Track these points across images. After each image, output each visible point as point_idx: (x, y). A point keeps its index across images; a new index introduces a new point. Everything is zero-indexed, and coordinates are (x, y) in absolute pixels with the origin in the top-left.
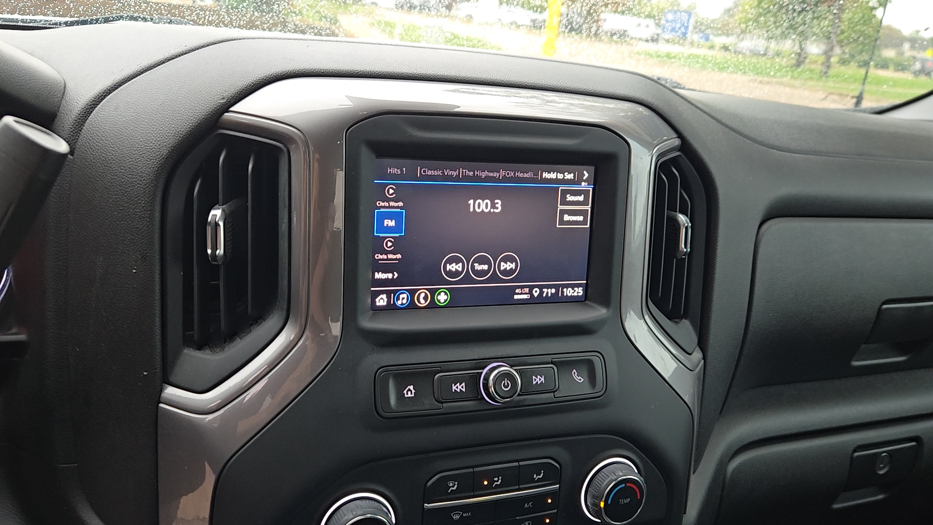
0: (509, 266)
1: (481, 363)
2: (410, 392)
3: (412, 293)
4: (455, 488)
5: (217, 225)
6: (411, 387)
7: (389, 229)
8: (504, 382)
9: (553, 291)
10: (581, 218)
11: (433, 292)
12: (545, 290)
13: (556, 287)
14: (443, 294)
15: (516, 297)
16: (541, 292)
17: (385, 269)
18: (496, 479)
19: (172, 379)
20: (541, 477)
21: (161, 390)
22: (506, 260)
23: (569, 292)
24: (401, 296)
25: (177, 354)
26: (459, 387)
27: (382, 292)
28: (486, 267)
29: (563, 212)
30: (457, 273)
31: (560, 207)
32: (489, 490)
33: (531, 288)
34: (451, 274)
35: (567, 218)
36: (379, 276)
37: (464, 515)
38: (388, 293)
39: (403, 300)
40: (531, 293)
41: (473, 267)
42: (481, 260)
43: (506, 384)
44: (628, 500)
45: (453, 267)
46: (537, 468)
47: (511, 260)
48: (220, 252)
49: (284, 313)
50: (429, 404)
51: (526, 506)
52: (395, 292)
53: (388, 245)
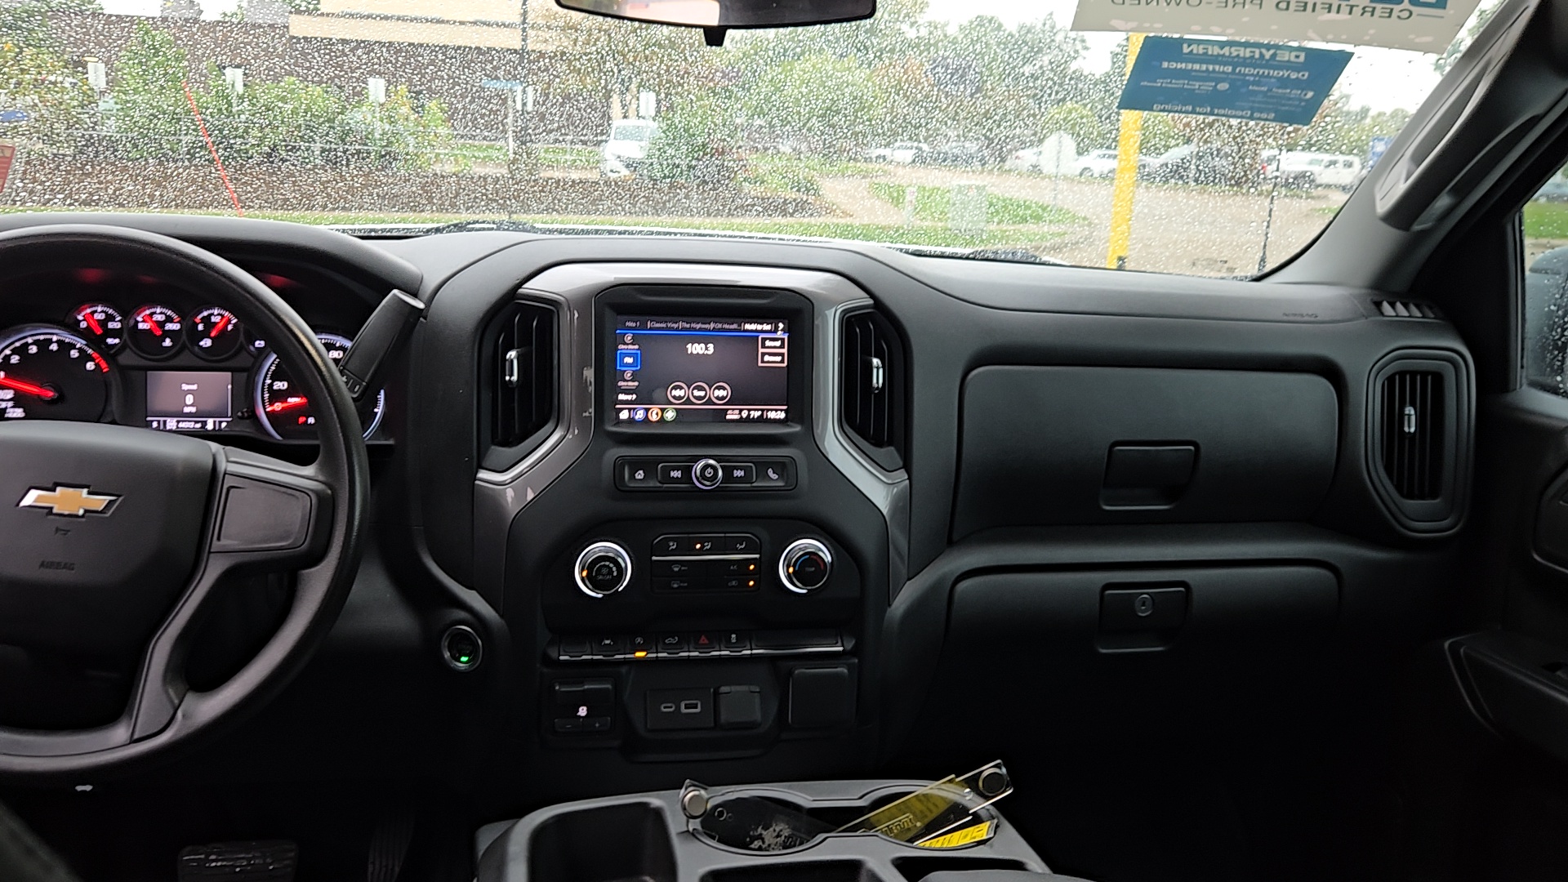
0: (722, 393)
1: (697, 459)
2: (640, 475)
3: (647, 410)
4: (674, 547)
5: (512, 361)
6: (641, 472)
7: (628, 365)
8: (708, 470)
9: (760, 413)
10: (779, 359)
11: (663, 410)
12: (752, 413)
13: (763, 410)
14: (670, 411)
15: (728, 417)
16: (749, 415)
17: (627, 392)
18: (706, 544)
19: (484, 465)
20: (743, 546)
21: (477, 472)
22: (719, 388)
23: (772, 415)
24: (638, 413)
25: (487, 449)
26: (676, 474)
27: (625, 409)
28: (702, 393)
29: (763, 354)
30: (680, 398)
31: (761, 350)
32: (701, 552)
33: (741, 410)
34: (674, 397)
35: (767, 358)
36: (622, 397)
37: (683, 568)
38: (630, 410)
39: (640, 415)
40: (740, 413)
41: (692, 393)
42: (700, 388)
43: (710, 472)
44: (813, 569)
45: (677, 393)
46: (741, 540)
47: (724, 389)
48: (515, 378)
49: (556, 420)
50: (653, 483)
51: (732, 568)
52: (634, 409)
53: (628, 375)
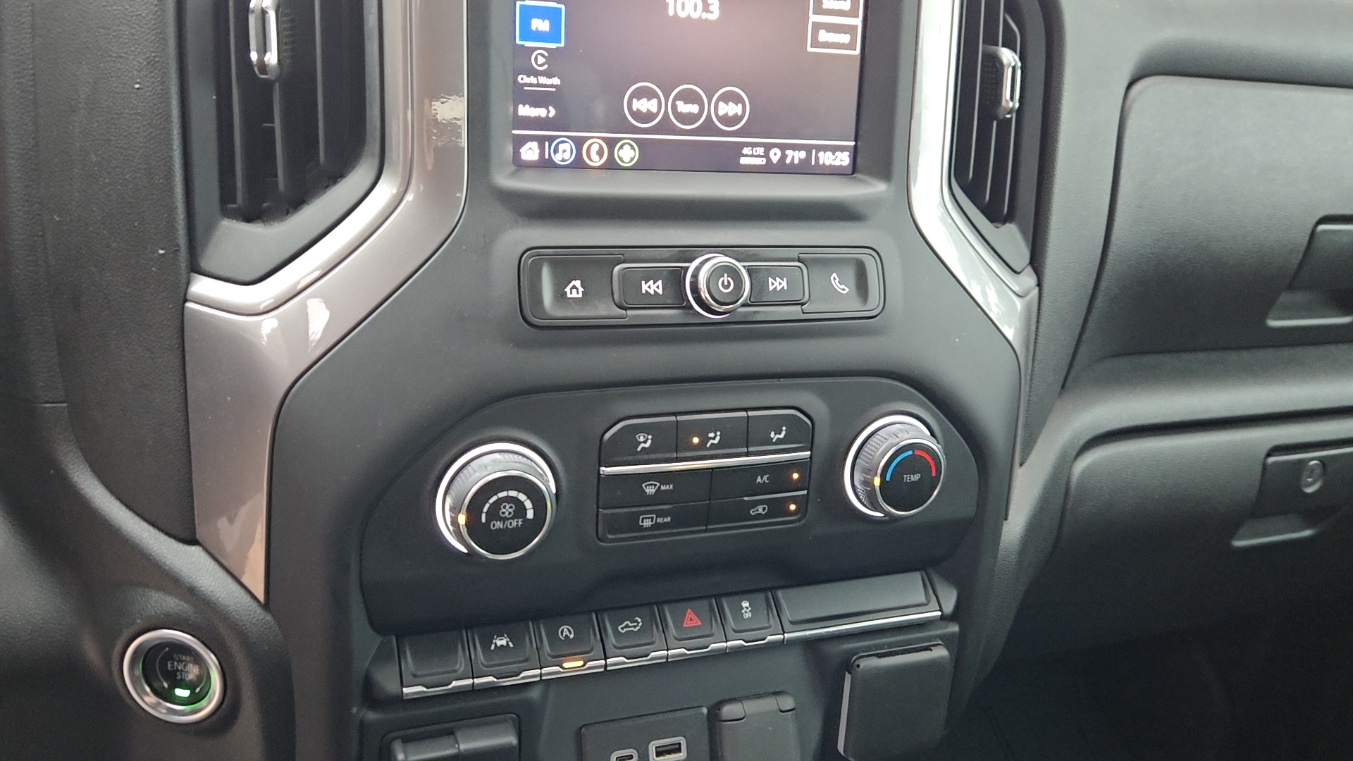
0: (732, 109)
1: (688, 252)
2: (575, 290)
3: (579, 143)
4: (647, 445)
5: (264, 12)
6: (577, 283)
7: (539, 36)
8: (722, 279)
9: (803, 154)
10: (845, 38)
11: (611, 143)
12: (789, 153)
13: (808, 149)
14: (627, 147)
15: (743, 161)
16: (784, 157)
17: (537, 99)
18: (712, 435)
19: (205, 264)
20: (782, 436)
21: (188, 283)
22: (727, 98)
23: (827, 159)
24: (561, 147)
25: (211, 227)
26: (653, 287)
27: (532, 138)
28: (694, 109)
29: (817, 26)
30: (649, 117)
31: (814, 18)
32: (702, 452)
33: (768, 147)
34: (638, 115)
35: (824, 36)
36: (525, 111)
37: (663, 488)
38: (541, 140)
39: (564, 153)
40: (766, 155)
41: (674, 107)
42: (689, 97)
43: (726, 283)
44: (916, 477)
45: (642, 105)
46: (776, 424)
47: (737, 99)
48: (272, 58)
49: (376, 161)
50: (605, 310)
51: (759, 480)
52: (551, 139)
53: (539, 62)
